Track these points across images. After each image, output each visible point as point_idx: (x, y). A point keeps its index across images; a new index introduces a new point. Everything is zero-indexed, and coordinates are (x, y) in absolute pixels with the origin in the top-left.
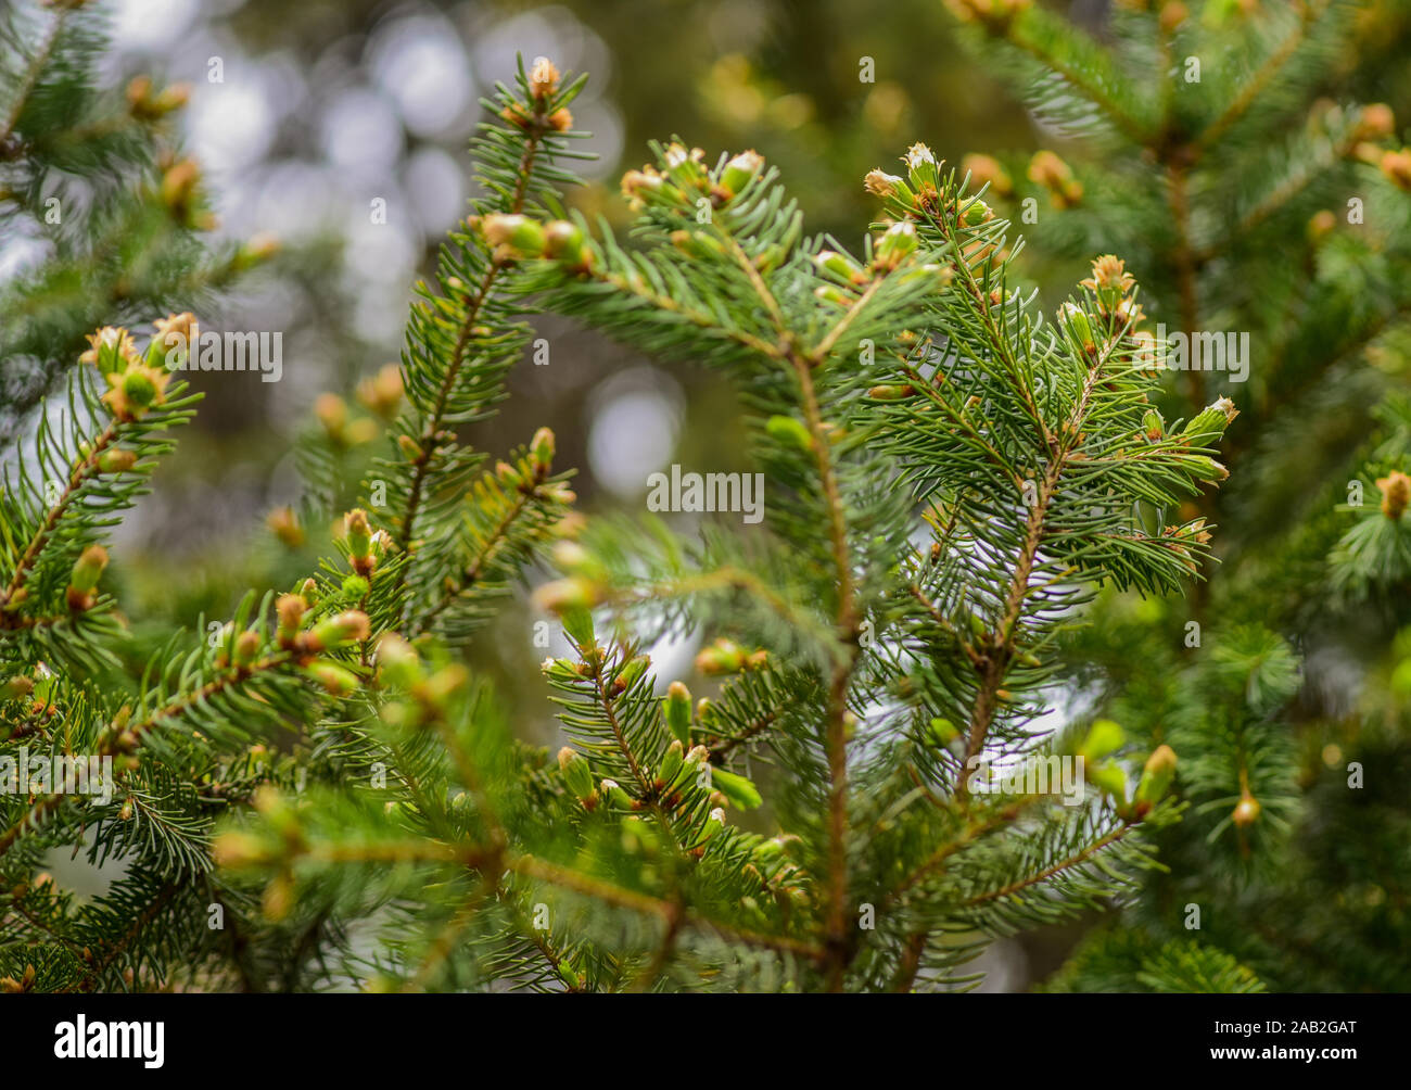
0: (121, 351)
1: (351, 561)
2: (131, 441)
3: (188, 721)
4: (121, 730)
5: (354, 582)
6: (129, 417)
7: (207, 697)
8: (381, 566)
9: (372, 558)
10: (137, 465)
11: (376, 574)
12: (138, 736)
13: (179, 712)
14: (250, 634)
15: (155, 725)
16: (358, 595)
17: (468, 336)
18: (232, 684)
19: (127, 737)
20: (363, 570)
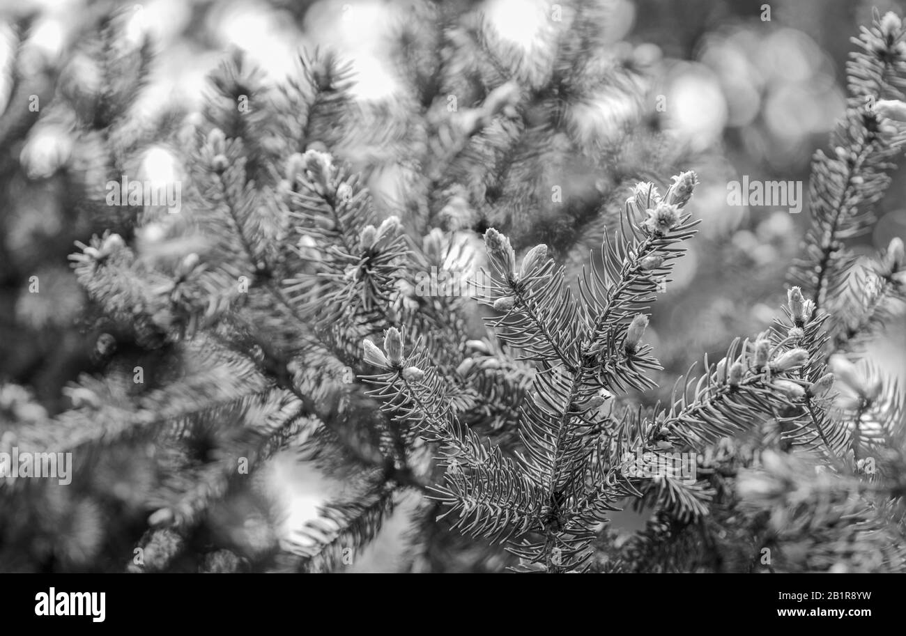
0: (651, 195)
1: (793, 318)
2: (659, 250)
3: (702, 418)
4: (660, 424)
5: (795, 331)
6: (659, 235)
7: (712, 403)
8: (809, 322)
9: (805, 317)
10: (665, 264)
11: (808, 326)
12: (671, 428)
13: (695, 413)
14: (737, 363)
15: (681, 421)
16: (797, 339)
17: (849, 184)
18: (727, 395)
19: (664, 429)
20: (800, 323)
